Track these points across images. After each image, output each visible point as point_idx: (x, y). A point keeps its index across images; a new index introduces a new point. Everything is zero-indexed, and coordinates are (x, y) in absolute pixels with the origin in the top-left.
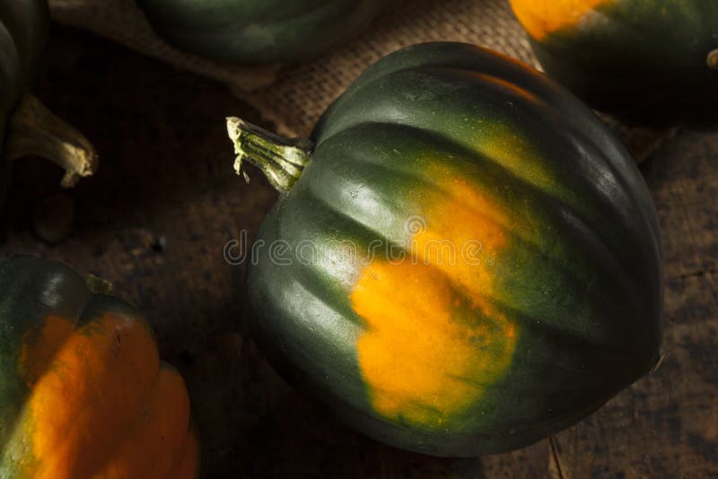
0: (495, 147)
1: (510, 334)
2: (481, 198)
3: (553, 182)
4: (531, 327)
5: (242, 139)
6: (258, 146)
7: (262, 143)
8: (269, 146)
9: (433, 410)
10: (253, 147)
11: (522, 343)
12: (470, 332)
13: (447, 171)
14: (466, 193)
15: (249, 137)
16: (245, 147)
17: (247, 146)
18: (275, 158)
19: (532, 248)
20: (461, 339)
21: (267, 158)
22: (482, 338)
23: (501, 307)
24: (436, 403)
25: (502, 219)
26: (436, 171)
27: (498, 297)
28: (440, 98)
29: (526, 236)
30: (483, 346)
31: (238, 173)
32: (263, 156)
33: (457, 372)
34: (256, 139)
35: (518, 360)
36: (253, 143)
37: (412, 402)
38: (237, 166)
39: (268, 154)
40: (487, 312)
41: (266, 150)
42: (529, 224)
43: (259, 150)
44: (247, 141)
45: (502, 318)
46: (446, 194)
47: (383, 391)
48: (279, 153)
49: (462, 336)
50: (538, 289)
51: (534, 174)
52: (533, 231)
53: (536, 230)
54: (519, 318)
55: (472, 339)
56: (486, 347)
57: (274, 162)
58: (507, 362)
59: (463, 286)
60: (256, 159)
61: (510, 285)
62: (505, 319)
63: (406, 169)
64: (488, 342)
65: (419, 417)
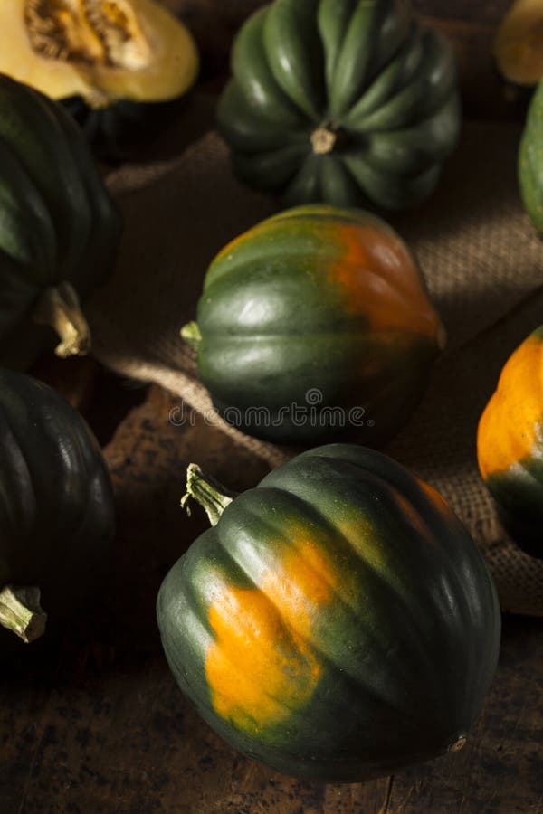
0: (349, 526)
1: (315, 672)
2: (320, 560)
3: (384, 565)
4: (334, 671)
5: (193, 480)
6: (205, 490)
7: (208, 489)
8: (213, 493)
9: (252, 719)
10: (201, 490)
11: (323, 683)
12: (285, 661)
13: (304, 533)
14: (311, 553)
15: (199, 482)
16: (194, 487)
17: (196, 488)
18: (215, 503)
19: (347, 609)
20: (278, 664)
21: (209, 501)
22: (293, 669)
23: (313, 649)
24: (254, 713)
25: (332, 581)
26: (296, 532)
27: (313, 640)
28: (324, 481)
29: (346, 599)
30: (293, 675)
31: (182, 506)
32: (206, 499)
33: (271, 692)
34: (204, 484)
35: (317, 696)
36: (201, 487)
37: (238, 708)
38: (183, 501)
39: (210, 498)
40: (302, 649)
41: (210, 495)
42: (351, 591)
43: (204, 494)
44: (198, 484)
45: (312, 657)
46: (296, 550)
47: (220, 694)
48: (219, 500)
49: (278, 662)
50: (345, 642)
51: (371, 555)
52: (353, 596)
53: (355, 596)
54: (326, 662)
55: (286, 667)
56: (294, 677)
57: (214, 506)
58: (309, 693)
59: (289, 625)
60: (200, 500)
61: (323, 632)
62: (314, 659)
63: (276, 524)
64: (297, 673)
65: (242, 723)
